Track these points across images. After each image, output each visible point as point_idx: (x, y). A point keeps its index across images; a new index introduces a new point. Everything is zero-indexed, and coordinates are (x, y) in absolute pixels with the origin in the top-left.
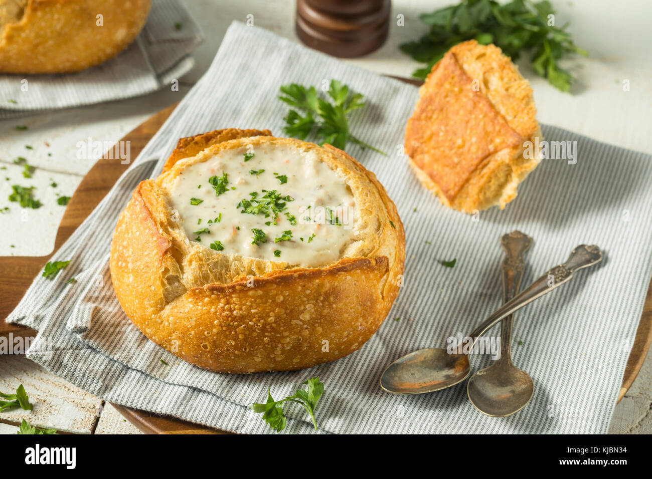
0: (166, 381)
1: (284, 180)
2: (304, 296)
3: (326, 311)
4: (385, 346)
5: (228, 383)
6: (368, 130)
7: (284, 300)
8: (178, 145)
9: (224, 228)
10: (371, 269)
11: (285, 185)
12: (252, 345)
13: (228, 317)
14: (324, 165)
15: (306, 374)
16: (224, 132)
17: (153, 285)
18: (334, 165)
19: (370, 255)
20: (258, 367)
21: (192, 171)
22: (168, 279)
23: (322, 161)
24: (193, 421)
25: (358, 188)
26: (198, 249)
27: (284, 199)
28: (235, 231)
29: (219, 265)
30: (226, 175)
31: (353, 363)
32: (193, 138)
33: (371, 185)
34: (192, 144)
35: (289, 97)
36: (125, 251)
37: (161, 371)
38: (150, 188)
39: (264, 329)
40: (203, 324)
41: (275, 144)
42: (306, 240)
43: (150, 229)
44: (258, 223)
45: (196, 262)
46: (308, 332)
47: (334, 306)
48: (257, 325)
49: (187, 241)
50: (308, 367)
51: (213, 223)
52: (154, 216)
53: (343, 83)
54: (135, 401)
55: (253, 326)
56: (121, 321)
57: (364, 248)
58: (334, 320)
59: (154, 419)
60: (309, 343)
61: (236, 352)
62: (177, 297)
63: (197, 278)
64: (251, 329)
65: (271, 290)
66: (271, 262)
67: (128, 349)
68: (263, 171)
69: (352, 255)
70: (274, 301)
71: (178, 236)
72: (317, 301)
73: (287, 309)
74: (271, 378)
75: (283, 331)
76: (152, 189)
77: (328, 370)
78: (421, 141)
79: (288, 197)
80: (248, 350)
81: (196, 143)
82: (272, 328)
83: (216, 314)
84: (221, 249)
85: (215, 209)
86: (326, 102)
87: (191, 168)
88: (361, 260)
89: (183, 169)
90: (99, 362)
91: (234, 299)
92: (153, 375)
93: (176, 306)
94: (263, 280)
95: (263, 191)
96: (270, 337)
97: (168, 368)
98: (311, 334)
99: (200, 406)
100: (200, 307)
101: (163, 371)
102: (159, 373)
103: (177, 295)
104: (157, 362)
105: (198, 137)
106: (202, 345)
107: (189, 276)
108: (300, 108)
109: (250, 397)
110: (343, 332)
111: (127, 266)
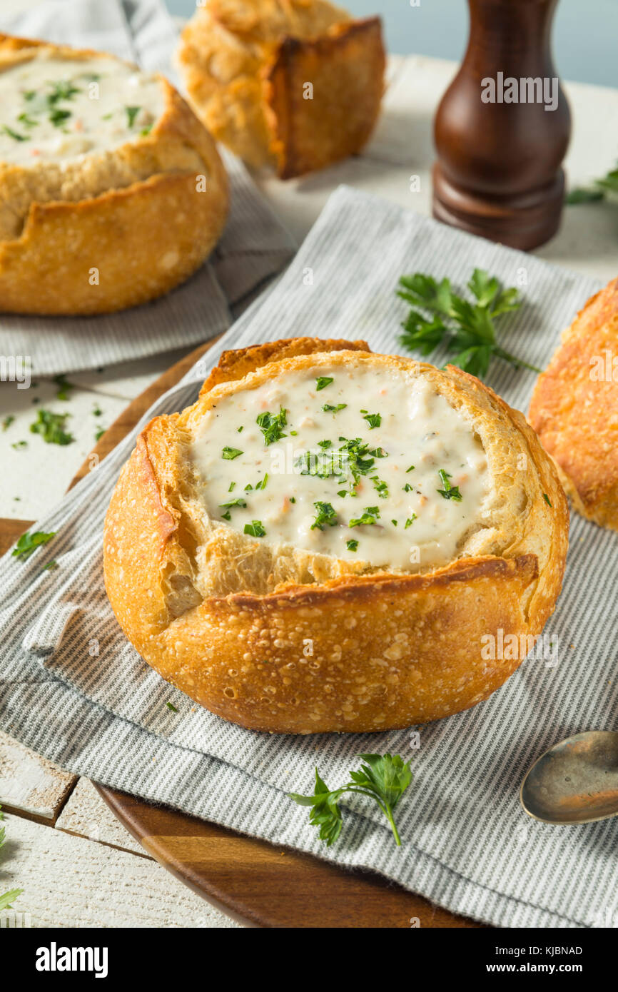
0: (170, 742)
1: (375, 421)
2: (392, 620)
3: (428, 645)
4: (530, 689)
5: (269, 749)
6: (525, 340)
7: (358, 626)
8: (221, 361)
9: (270, 499)
10: (509, 575)
11: (376, 429)
12: (305, 696)
13: (265, 648)
14: (442, 400)
15: (396, 737)
16: (293, 343)
17: (150, 588)
18: (456, 400)
19: (506, 552)
20: (316, 727)
21: (232, 403)
22: (172, 581)
23: (438, 393)
24: (203, 816)
25: (492, 438)
26: (222, 535)
27: (373, 453)
28: (286, 506)
29: (255, 561)
30: (285, 412)
31: (476, 718)
32: (244, 352)
33: (516, 433)
34: (242, 359)
35: (411, 293)
36: (115, 529)
37: (165, 723)
38: (161, 430)
39: (323, 671)
40: (227, 657)
41: (367, 363)
42: (402, 524)
43: (150, 498)
44: (326, 492)
45: (217, 555)
46: (397, 679)
47: (443, 637)
48: (313, 665)
49: (206, 520)
50: (398, 729)
51: (254, 490)
52: (158, 475)
53: (491, 275)
54: (115, 776)
55: (305, 665)
56: (115, 635)
57: (498, 540)
58: (442, 659)
59: (140, 810)
60: (399, 695)
61: (279, 705)
62: (189, 609)
63: (218, 582)
64: (303, 670)
65: (335, 608)
66: (339, 561)
67: (119, 682)
68: (344, 406)
69: (477, 551)
70: (341, 627)
71: (193, 510)
72: (413, 629)
73: (361, 640)
74: (339, 743)
75: (355, 675)
76: (165, 431)
77: (433, 730)
78: (555, 410)
79: (380, 450)
80: (298, 702)
81: (249, 359)
82: (338, 670)
83: (246, 643)
84: (262, 534)
85: (259, 468)
86: (463, 301)
87: (232, 399)
88: (491, 561)
89: (218, 400)
90: (66, 704)
91: (276, 620)
92: (150, 730)
93: (187, 624)
94: (322, 593)
95: (341, 439)
96: (333, 684)
97: (178, 717)
98: (403, 681)
99: (218, 788)
100: (221, 630)
101: (169, 723)
102: (162, 726)
103: (188, 606)
104: (162, 706)
105: (252, 349)
106: (224, 690)
107: (206, 577)
108: (427, 309)
109: (301, 777)
110: (458, 678)
111: (116, 554)
